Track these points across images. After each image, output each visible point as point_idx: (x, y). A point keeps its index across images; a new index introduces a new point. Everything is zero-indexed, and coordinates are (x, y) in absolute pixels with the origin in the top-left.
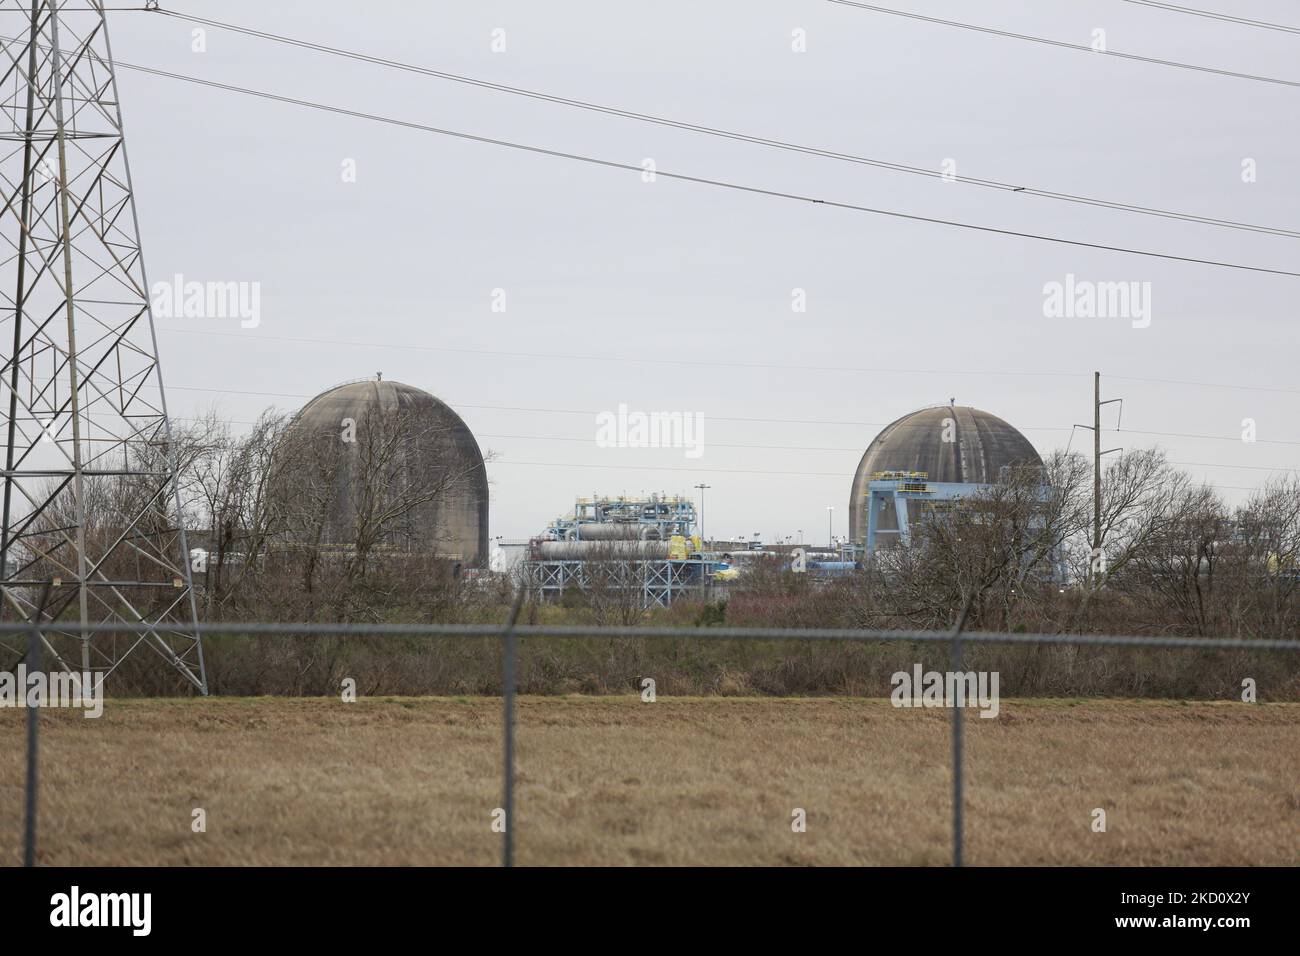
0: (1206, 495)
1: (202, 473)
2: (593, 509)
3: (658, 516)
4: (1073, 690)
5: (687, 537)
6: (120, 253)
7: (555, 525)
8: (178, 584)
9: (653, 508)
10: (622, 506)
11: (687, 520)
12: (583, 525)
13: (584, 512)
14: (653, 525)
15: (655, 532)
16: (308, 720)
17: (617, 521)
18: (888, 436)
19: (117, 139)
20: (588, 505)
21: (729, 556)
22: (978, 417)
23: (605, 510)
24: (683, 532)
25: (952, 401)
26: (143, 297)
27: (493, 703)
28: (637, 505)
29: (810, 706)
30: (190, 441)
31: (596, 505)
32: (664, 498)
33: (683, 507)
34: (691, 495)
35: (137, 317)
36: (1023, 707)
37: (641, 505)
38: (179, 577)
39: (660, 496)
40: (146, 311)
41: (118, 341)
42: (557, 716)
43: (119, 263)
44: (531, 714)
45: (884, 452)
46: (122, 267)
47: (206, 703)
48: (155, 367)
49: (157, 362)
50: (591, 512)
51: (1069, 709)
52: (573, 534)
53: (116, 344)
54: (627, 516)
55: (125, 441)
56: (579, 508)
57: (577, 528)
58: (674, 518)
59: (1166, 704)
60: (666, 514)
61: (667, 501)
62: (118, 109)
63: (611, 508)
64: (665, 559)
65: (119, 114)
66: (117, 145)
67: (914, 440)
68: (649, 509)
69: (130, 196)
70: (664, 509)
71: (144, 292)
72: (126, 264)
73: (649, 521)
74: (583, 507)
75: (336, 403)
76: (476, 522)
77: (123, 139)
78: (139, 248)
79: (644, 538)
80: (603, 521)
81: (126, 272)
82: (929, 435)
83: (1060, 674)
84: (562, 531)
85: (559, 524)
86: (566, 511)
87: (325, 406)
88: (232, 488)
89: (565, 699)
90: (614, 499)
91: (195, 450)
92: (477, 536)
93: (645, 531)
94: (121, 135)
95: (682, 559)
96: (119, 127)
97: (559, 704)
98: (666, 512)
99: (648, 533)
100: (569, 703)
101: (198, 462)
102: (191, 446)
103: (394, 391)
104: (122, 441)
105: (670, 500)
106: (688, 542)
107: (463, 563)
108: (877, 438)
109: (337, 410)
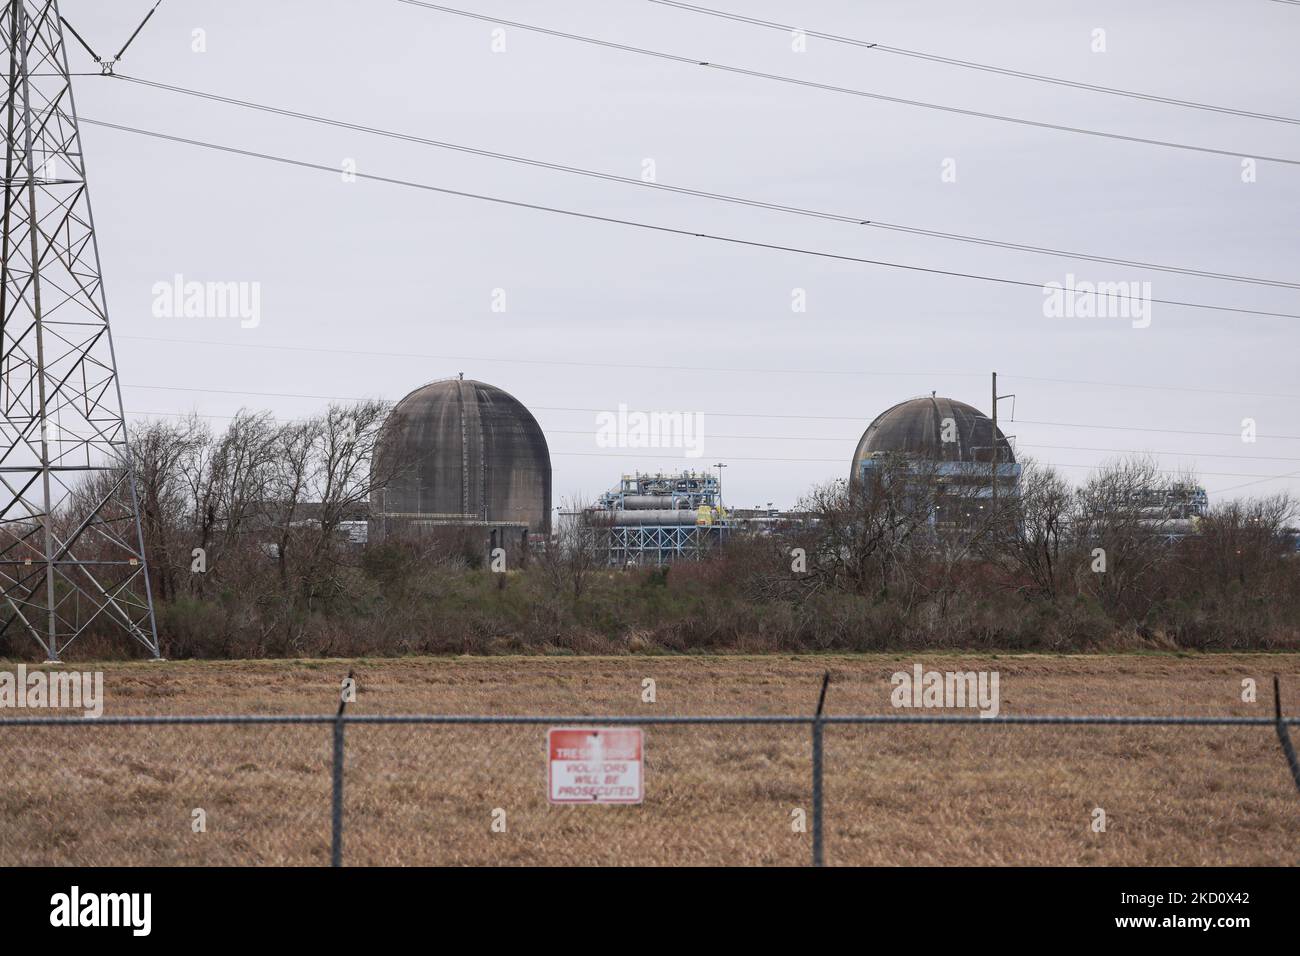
0: (1050, 476)
1: (186, 466)
2: (635, 484)
3: (689, 490)
4: (932, 643)
5: (713, 507)
6: (84, 281)
7: (604, 498)
8: (133, 562)
9: (685, 483)
10: (660, 481)
11: (712, 492)
12: (627, 497)
13: (629, 487)
14: (684, 496)
15: (687, 502)
16: (219, 680)
17: (656, 494)
18: (881, 422)
19: (81, 185)
20: (632, 481)
21: (748, 522)
22: (955, 406)
23: (646, 485)
24: (709, 503)
25: (934, 393)
26: (104, 319)
27: (389, 664)
28: (671, 480)
29: (668, 663)
30: (176, 438)
31: (638, 481)
32: (694, 475)
33: (709, 482)
34: (714, 473)
35: (100, 335)
36: (854, 662)
37: (675, 481)
38: (134, 557)
39: (690, 473)
40: (106, 331)
41: (83, 357)
42: (439, 676)
43: (83, 289)
44: (418, 673)
45: (878, 436)
46: (86, 293)
47: (135, 667)
48: (114, 379)
49: (115, 374)
50: (634, 486)
51: (895, 662)
52: (620, 504)
53: (82, 359)
54: (663, 490)
55: (87, 442)
56: (624, 483)
57: (623, 499)
58: (701, 491)
59: (980, 657)
60: (696, 488)
61: (695, 477)
62: (82, 159)
63: (650, 483)
64: (694, 525)
65: (82, 163)
66: (81, 189)
67: (902, 426)
68: (681, 484)
69: (92, 233)
70: (694, 483)
71: (104, 314)
72: (89, 290)
73: (681, 494)
74: (628, 483)
75: (426, 398)
76: (541, 495)
77: (85, 184)
78: (100, 277)
79: (677, 508)
80: (644, 494)
81: (89, 298)
82: (915, 422)
83: (923, 629)
84: (610, 503)
85: (608, 496)
86: (613, 485)
87: (416, 401)
88: (215, 477)
89: (454, 659)
90: (652, 476)
91: (182, 445)
92: (542, 507)
93: (678, 502)
94: (85, 181)
95: (708, 524)
96: (83, 174)
97: (448, 664)
98: (696, 486)
99: (680, 503)
100: (457, 663)
101: (184, 457)
102: (178, 443)
103: (474, 388)
104: (84, 441)
105: (698, 476)
106: (713, 511)
107: (530, 529)
108: (872, 425)
109: (426, 405)
